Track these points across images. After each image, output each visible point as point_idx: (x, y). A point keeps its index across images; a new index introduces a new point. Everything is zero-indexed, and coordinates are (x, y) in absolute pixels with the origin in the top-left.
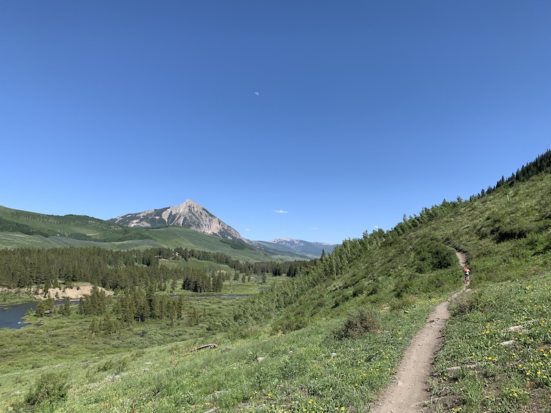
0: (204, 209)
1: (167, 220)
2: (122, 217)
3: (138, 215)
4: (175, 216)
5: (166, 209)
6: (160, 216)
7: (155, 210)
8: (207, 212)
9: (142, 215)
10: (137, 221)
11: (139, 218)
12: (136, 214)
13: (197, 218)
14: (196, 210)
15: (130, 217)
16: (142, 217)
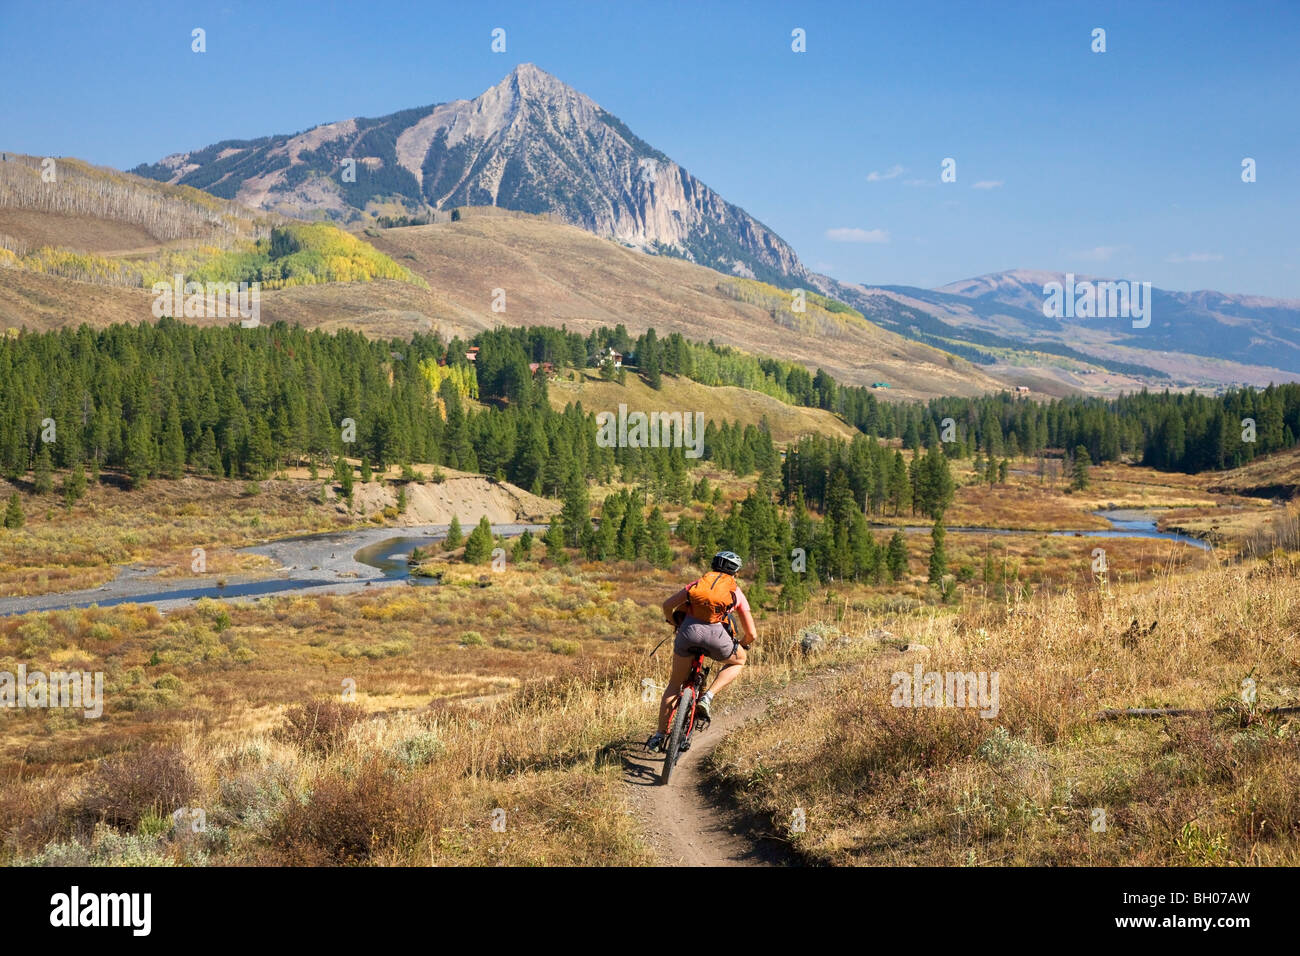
0: (607, 119)
1: (419, 176)
2: (194, 158)
3: (278, 151)
4: (460, 151)
5: (411, 118)
6: (386, 151)
7: (361, 123)
8: (624, 131)
9: (295, 149)
10: (274, 178)
11: (283, 162)
12: (265, 144)
13: (572, 165)
14: (564, 118)
15: (235, 158)
16: (295, 161)
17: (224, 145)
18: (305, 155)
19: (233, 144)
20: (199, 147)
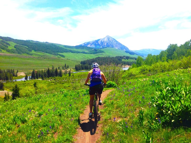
1: (100, 44)
2: (84, 44)
4: (103, 42)
5: (99, 40)
8: (115, 40)
12: (89, 42)
13: (111, 43)
14: (111, 39)
15: (87, 44)
16: (91, 44)
17: (85, 43)
18: (92, 43)
19: (86, 42)
20: (84, 43)
